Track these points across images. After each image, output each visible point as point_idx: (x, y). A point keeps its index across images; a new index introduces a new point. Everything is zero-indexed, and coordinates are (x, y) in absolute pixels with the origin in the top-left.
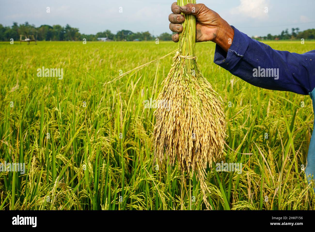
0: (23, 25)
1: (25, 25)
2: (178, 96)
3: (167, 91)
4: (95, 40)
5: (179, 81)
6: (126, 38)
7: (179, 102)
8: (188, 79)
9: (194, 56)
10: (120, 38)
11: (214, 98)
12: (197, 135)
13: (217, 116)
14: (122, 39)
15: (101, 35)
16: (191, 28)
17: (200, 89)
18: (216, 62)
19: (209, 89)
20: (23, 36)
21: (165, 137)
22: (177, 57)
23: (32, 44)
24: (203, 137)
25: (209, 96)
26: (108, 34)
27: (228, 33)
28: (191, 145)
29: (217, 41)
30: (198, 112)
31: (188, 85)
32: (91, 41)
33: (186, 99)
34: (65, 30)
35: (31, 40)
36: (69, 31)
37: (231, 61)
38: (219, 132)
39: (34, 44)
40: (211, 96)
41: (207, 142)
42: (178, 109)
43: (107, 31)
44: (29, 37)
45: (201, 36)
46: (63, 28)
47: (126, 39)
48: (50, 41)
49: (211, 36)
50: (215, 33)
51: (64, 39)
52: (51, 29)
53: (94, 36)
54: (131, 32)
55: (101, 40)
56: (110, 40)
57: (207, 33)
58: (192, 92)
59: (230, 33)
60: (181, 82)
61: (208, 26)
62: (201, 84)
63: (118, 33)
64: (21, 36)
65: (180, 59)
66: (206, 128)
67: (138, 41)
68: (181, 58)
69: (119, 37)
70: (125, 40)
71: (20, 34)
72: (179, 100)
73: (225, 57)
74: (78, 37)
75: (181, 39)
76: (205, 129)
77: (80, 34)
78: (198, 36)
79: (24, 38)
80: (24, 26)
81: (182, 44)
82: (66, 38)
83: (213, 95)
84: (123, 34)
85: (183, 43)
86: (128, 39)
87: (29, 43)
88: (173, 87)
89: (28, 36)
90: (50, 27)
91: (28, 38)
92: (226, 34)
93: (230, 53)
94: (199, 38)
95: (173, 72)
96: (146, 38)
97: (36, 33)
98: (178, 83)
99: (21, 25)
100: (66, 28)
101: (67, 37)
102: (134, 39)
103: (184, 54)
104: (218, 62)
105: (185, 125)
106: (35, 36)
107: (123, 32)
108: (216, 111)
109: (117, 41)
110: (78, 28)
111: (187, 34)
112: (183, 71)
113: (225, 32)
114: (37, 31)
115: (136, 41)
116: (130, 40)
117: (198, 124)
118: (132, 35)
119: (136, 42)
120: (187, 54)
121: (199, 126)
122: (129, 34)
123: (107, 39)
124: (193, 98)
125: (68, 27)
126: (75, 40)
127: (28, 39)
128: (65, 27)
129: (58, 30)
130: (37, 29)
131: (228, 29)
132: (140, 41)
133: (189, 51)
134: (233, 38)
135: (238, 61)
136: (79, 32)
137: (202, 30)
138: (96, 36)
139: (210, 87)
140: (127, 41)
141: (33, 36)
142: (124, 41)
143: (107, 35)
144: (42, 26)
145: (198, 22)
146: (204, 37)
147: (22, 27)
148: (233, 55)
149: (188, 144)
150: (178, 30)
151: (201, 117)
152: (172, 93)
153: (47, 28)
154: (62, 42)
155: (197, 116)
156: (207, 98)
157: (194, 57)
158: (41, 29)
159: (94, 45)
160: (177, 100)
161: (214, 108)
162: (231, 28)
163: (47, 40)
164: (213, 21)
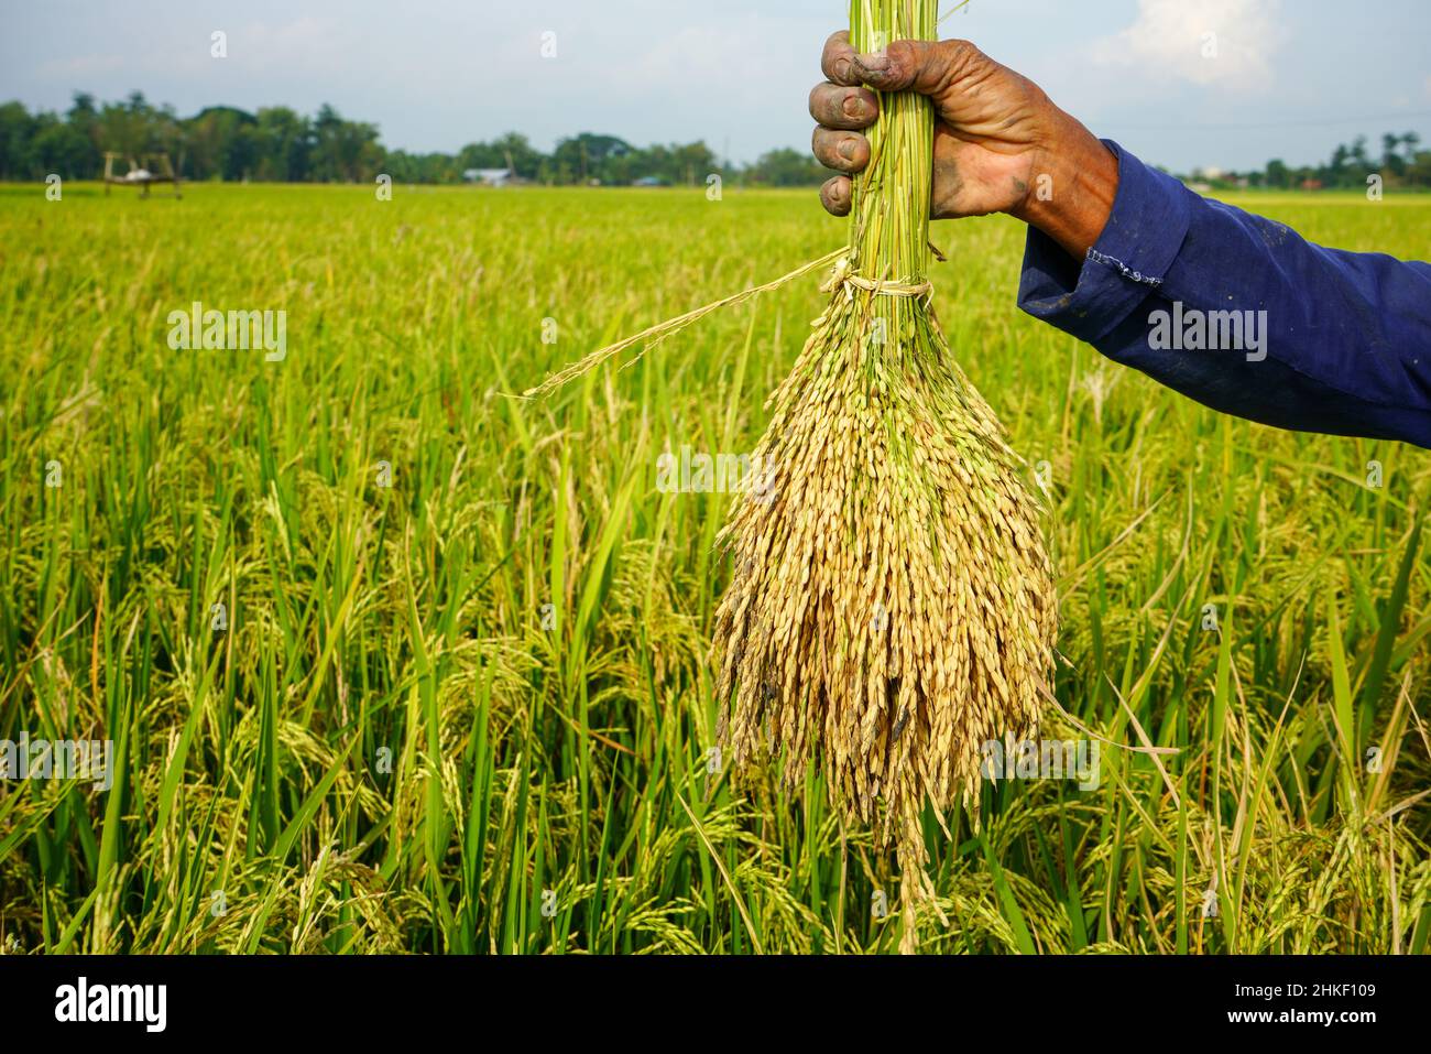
0: (121, 105)
1: (127, 109)
2: (830, 465)
3: (784, 438)
4: (452, 181)
5: (842, 396)
6: (597, 170)
7: (833, 493)
8: (883, 390)
9: (918, 280)
10: (572, 171)
11: (1006, 479)
12: (906, 651)
13: (1012, 565)
14: (581, 176)
15: (481, 157)
16: (905, 150)
17: (939, 438)
18: (1030, 304)
19: (981, 439)
20: (119, 156)
21: (762, 654)
22: (841, 286)
23: (160, 196)
24: (938, 661)
25: (982, 471)
26: (513, 150)
27: (1088, 178)
28: (878, 699)
29: (1035, 214)
30: (919, 546)
31: (878, 413)
32: (434, 182)
33: (866, 479)
34: (312, 134)
35: (155, 177)
36: (331, 134)
37: (1098, 303)
38: (1019, 643)
39: (168, 196)
40: (988, 471)
41: (955, 686)
42: (827, 528)
43: (512, 138)
44: (144, 162)
45: (956, 191)
46: (306, 123)
47: (599, 176)
48: (245, 185)
49: (1003, 191)
50: (1022, 178)
51: (308, 175)
52: (247, 128)
53: (448, 160)
54: (622, 143)
55: (479, 179)
56: (523, 180)
57: (985, 178)
58: (897, 451)
59: (1099, 174)
60: (848, 401)
61: (991, 145)
62: (945, 415)
63: (560, 150)
64: (110, 158)
65: (849, 296)
66: (955, 620)
67: (652, 185)
68: (854, 288)
69: (565, 167)
70: (596, 182)
71: (107, 148)
72: (835, 486)
73: (1071, 286)
74: (372, 163)
75: (862, 203)
76: (949, 627)
77: (381, 150)
78: (944, 188)
79: (121, 169)
80: (127, 113)
81: (864, 223)
82: (320, 170)
83: (1003, 466)
84: (584, 153)
85: (869, 219)
86: (608, 176)
87: (147, 191)
88: (810, 425)
89: (144, 160)
90: (243, 118)
91: (140, 167)
92: (1076, 180)
93: (1094, 268)
94: (949, 197)
95: (818, 355)
96: (692, 175)
97: (177, 143)
98: (835, 404)
99: (107, 109)
100: (318, 124)
101: (322, 162)
102: (637, 177)
103: (870, 273)
104: (1036, 304)
105: (854, 600)
106: (174, 161)
107: (583, 144)
108: (1008, 541)
109: (557, 183)
110: (376, 125)
111: (888, 177)
112: (864, 350)
113: (1073, 170)
114: (184, 136)
115: (646, 185)
116: (618, 183)
117: (917, 600)
118: (628, 156)
119: (644, 192)
120: (885, 271)
121: (919, 610)
122: (611, 154)
123: (508, 177)
124: (900, 480)
125: (329, 120)
126: (358, 181)
127: (143, 174)
128: (314, 117)
129: (284, 133)
130: (185, 125)
131: (1085, 156)
132: (664, 184)
133: (896, 256)
134: (1110, 199)
135: (1133, 305)
136: (379, 141)
137: (959, 165)
138: (459, 158)
139: (987, 428)
140: (604, 184)
141: (165, 157)
142: (589, 184)
143: (508, 156)
144: (206, 112)
145: (943, 122)
146: (973, 194)
147: (115, 115)
148: (1107, 276)
149: (865, 690)
150: (845, 161)
151: (932, 569)
152: (803, 449)
153: (227, 120)
154: (297, 187)
155: (915, 562)
156: (967, 479)
157: (916, 289)
158: (203, 126)
159: (450, 205)
160: (826, 485)
161: (998, 527)
162: (1104, 153)
163: (228, 178)
164: (1011, 124)
